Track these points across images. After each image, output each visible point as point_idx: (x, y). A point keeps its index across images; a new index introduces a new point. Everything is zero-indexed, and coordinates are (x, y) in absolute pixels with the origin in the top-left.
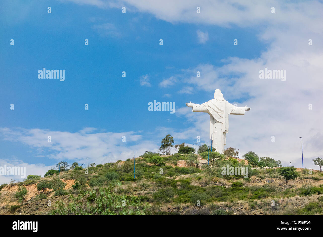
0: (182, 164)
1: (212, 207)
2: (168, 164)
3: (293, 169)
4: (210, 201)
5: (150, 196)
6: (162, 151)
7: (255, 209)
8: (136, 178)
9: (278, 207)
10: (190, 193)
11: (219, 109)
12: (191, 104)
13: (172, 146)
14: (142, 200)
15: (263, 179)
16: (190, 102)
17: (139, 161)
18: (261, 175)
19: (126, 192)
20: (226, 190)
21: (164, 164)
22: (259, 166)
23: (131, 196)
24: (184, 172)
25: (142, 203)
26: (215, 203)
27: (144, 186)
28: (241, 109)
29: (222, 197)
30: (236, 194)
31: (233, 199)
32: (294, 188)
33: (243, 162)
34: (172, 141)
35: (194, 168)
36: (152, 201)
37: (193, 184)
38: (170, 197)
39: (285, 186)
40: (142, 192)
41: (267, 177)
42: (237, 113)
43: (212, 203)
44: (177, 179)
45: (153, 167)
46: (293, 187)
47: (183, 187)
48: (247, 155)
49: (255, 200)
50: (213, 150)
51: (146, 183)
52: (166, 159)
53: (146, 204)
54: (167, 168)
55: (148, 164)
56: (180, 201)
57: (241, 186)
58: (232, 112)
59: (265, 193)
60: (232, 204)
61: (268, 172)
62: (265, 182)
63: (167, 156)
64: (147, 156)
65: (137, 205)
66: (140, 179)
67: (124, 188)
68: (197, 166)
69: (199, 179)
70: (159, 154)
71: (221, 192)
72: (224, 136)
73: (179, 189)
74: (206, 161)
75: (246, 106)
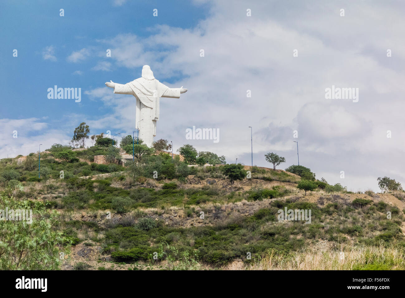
0: (100, 160)
1: (138, 215)
2: (82, 160)
3: (240, 167)
4: (135, 207)
5: (59, 201)
6: (75, 143)
7: (192, 217)
8: (41, 177)
9: (221, 215)
10: (109, 197)
11: (148, 91)
12: (112, 84)
13: (88, 137)
14: (49, 207)
15: (203, 179)
16: (111, 81)
17: (45, 155)
18: (200, 174)
19: (29, 195)
20: (156, 194)
21: (77, 160)
22: (198, 162)
23: (34, 201)
24: (102, 169)
25: (49, 210)
26: (141, 210)
27: (51, 187)
28: (176, 91)
29: (150, 203)
30: (168, 198)
31: (165, 205)
32: (241, 191)
33: (177, 158)
34: (88, 131)
35: (115, 165)
36: (62, 208)
37: (115, 185)
38: (85, 202)
39: (230, 189)
40: (49, 195)
41: (207, 176)
42: (171, 95)
43: (138, 210)
44: (93, 179)
45: (63, 164)
46: (239, 189)
47: (101, 190)
48: (182, 149)
49: (192, 206)
50: (139, 142)
51: (54, 184)
52: (79, 154)
53: (52, 212)
54: (81, 165)
55: (57, 160)
56: (98, 207)
57: (174, 188)
58: (165, 95)
59: (205, 197)
60: (163, 211)
61: (209, 170)
62: (204, 183)
63: (81, 150)
64: (56, 149)
65: (42, 213)
66: (46, 179)
67: (25, 191)
68: (120, 162)
69: (122, 179)
70: (70, 148)
71: (149, 196)
72: (154, 125)
73: (96, 191)
74: (131, 157)
75: (182, 87)
